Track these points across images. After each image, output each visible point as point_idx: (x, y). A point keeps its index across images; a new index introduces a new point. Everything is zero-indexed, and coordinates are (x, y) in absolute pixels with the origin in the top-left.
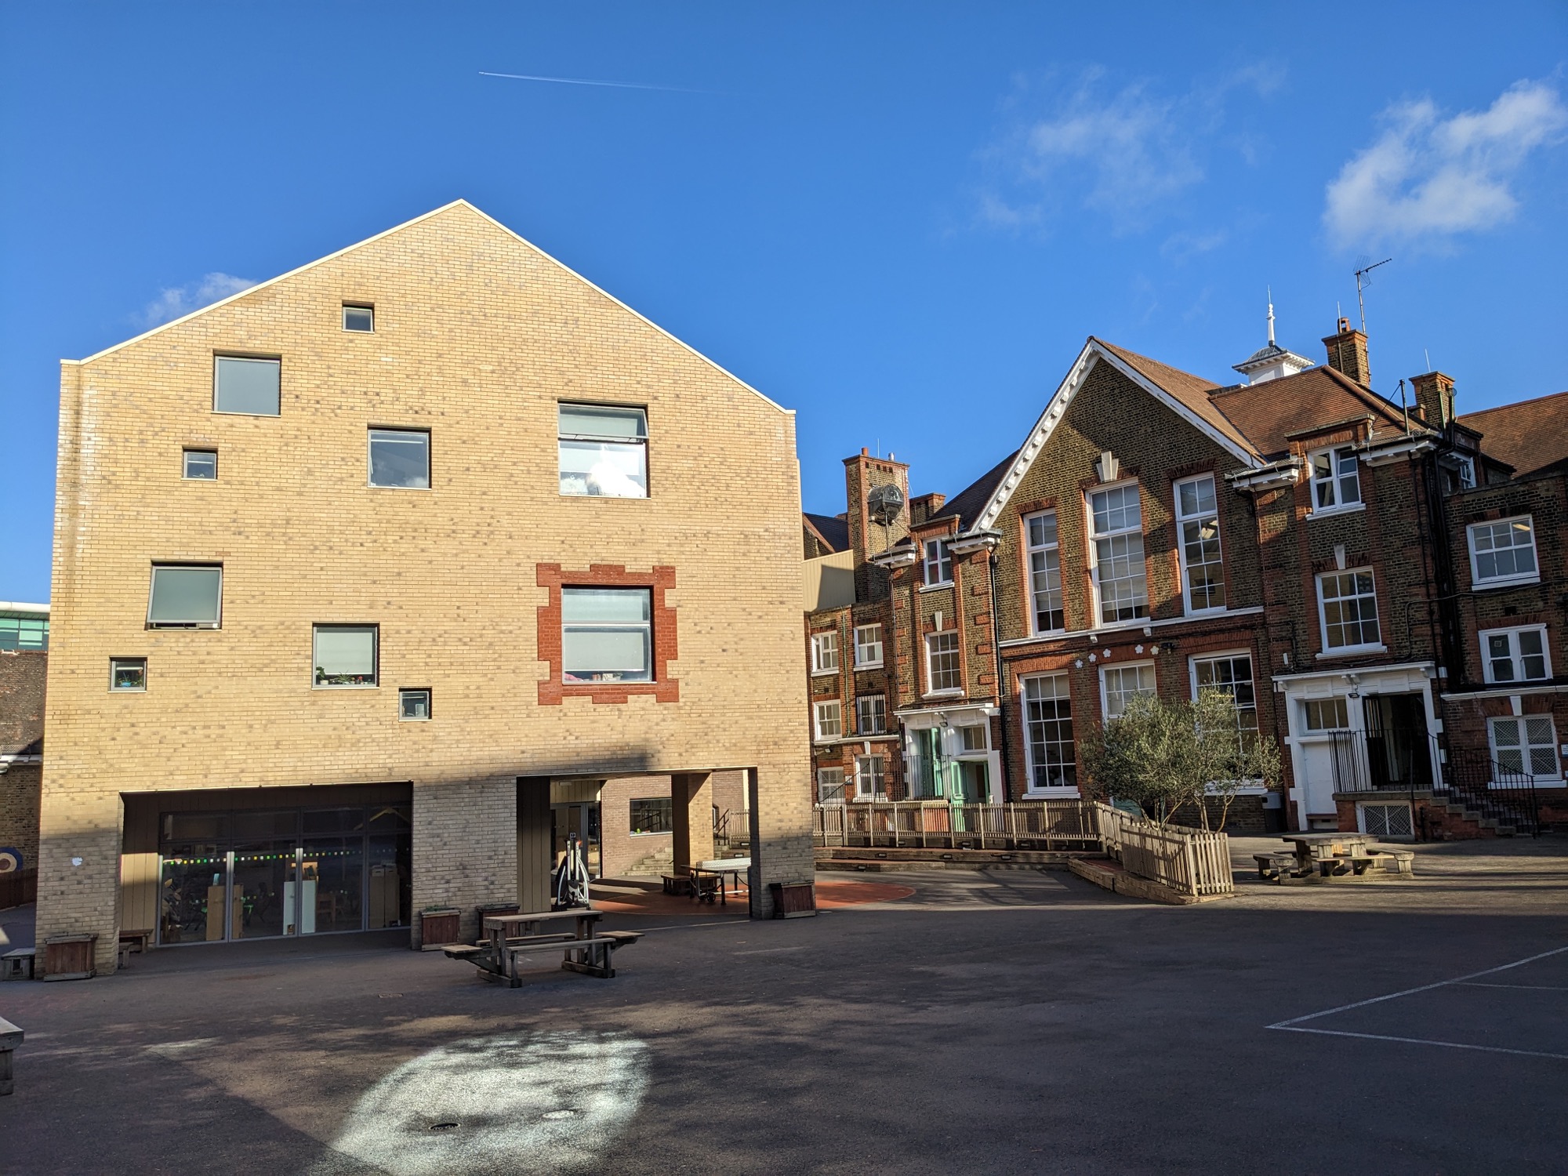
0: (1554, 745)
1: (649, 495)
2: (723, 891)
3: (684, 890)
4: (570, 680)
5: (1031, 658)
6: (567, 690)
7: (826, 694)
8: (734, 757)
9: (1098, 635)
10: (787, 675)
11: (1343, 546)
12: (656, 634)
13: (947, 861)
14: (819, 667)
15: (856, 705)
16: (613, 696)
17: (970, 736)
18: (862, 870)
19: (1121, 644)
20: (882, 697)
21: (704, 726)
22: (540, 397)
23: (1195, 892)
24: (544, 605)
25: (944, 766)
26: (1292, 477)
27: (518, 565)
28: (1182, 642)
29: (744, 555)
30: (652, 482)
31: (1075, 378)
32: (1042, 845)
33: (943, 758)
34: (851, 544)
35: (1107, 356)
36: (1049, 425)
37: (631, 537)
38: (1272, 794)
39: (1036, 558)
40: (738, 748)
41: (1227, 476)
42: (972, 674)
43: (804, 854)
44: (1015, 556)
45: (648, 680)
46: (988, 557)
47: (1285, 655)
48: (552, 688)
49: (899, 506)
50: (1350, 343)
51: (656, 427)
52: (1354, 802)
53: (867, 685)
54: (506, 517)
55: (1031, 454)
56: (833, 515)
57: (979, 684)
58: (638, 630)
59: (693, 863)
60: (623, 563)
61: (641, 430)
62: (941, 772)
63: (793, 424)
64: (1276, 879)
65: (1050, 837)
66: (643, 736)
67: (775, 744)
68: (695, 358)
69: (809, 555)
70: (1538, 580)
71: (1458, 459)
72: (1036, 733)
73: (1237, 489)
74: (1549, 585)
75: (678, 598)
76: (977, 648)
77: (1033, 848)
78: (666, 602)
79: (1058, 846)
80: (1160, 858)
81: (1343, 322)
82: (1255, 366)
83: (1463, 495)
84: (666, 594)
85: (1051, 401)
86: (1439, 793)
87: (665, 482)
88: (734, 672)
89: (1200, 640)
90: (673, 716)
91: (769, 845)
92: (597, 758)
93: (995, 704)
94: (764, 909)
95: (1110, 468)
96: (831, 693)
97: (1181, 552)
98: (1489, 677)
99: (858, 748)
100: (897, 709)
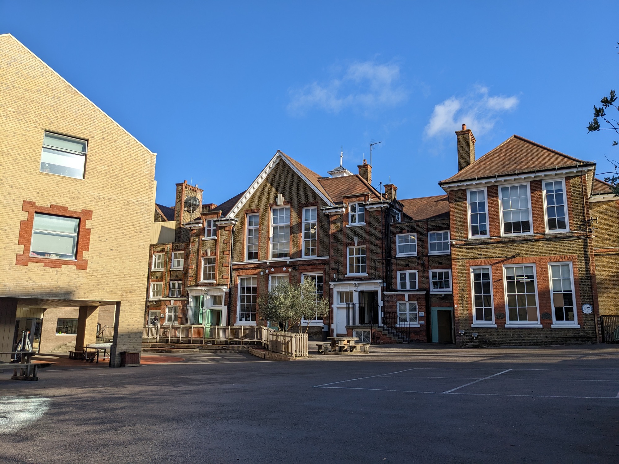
0: (417, 312)
1: (84, 178)
2: (98, 357)
3: (79, 357)
4: (33, 255)
5: (244, 270)
6: (31, 259)
7: (157, 279)
8: (110, 296)
9: (270, 263)
10: (139, 263)
11: (357, 237)
12: (80, 239)
13: (200, 349)
14: (155, 267)
15: (169, 285)
16: (55, 264)
17: (216, 300)
18: (163, 352)
19: (278, 266)
20: (181, 282)
21: (98, 282)
22: (36, 127)
23: (294, 356)
24: (24, 219)
25: (204, 311)
26: (343, 211)
27: (14, 200)
28: (300, 268)
29: (126, 210)
30: (86, 173)
31: (271, 165)
32: (239, 343)
33: (204, 308)
34: (175, 218)
35: (284, 158)
36: (260, 181)
37: (73, 195)
38: (326, 326)
39: (250, 231)
40: (112, 293)
41: (321, 208)
42: (220, 274)
43: (138, 340)
44: (242, 229)
45: (73, 259)
46: (231, 229)
47: (335, 275)
48: (24, 258)
49: (198, 206)
50: (366, 168)
51: (91, 150)
52: (353, 329)
53: (175, 276)
54: (11, 178)
55: (252, 191)
56: (169, 207)
57: (222, 278)
58: (71, 237)
59: (85, 345)
60: (67, 206)
61: (84, 149)
62: (202, 314)
63: (155, 159)
64: (323, 353)
65: (243, 340)
66: (67, 283)
67: (131, 292)
68: (114, 124)
69: (156, 220)
70: (416, 255)
71: (396, 212)
72: (242, 300)
73: (324, 213)
74: (420, 257)
75: (92, 225)
76: (223, 264)
77: (236, 344)
78: (86, 225)
79: (246, 343)
80: (283, 344)
81: (365, 161)
82: (335, 173)
83: (396, 224)
84: (87, 222)
85: (262, 172)
86: (380, 327)
87: (93, 174)
88: (115, 260)
89: (306, 267)
90: (83, 276)
91: (122, 335)
92: (43, 291)
93: (228, 287)
94: (116, 363)
95: (281, 200)
96: (159, 279)
97: (303, 234)
98: (399, 288)
99: (168, 302)
100: (187, 287)
